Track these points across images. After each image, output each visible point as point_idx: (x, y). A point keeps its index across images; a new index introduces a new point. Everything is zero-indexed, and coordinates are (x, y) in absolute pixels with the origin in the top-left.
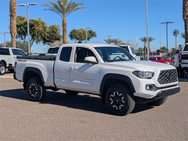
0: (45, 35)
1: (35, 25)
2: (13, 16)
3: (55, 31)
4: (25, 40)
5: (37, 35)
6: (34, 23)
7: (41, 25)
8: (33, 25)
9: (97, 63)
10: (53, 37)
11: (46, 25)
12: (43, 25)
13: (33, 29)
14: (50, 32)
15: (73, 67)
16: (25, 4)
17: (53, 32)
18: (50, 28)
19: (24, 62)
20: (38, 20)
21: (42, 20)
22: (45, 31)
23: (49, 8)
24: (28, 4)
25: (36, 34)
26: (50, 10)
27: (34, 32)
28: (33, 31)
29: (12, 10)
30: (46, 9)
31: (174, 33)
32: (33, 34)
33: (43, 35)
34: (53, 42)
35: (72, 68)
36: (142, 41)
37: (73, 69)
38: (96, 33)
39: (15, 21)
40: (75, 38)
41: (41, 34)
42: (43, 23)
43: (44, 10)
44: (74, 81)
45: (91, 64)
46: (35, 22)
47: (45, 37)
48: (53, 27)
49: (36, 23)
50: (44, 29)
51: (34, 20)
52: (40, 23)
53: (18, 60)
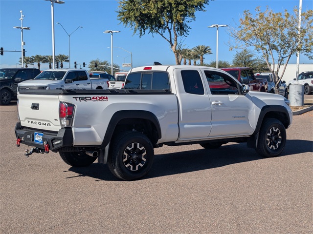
53: (76, 98)
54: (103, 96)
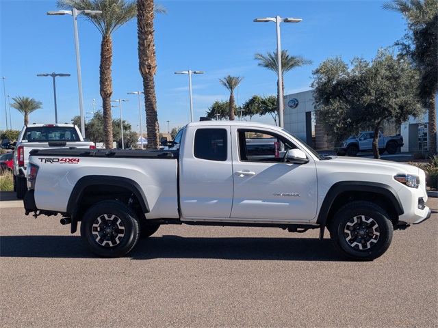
9: (306, 162)
15: (241, 172)
19: (67, 164)
35: (239, 174)
37: (242, 176)
44: (246, 202)
45: (290, 165)
53: (42, 159)
54: (75, 158)
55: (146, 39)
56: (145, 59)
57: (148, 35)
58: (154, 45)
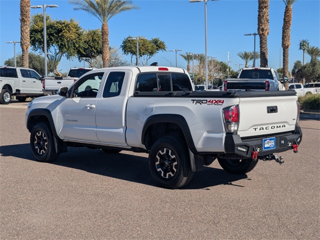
0: (79, 46)
1: (64, 30)
2: (25, 21)
3: (97, 39)
4: (49, 53)
5: (67, 46)
6: (63, 27)
7: (74, 30)
8: (61, 29)
10: (93, 49)
11: (81, 31)
12: (77, 30)
13: (60, 36)
14: (89, 41)
16: (41, 6)
17: (94, 40)
18: (88, 34)
20: (69, 22)
21: (75, 22)
22: (79, 40)
23: (81, 6)
24: (45, 5)
25: (65, 44)
26: (84, 9)
27: (62, 41)
28: (61, 39)
29: (23, 13)
30: (77, 9)
31: (301, 45)
32: (61, 44)
33: (77, 46)
34: (94, 57)
36: (243, 58)
38: (165, 44)
39: (27, 28)
40: (130, 51)
41: (74, 44)
42: (76, 28)
43: (75, 9)
46: (63, 25)
47: (81, 49)
48: (95, 34)
49: (66, 26)
50: (78, 37)
51: (63, 21)
52: (73, 27)
55: (262, 11)
56: (261, 24)
57: (263, 9)
58: (268, 15)
